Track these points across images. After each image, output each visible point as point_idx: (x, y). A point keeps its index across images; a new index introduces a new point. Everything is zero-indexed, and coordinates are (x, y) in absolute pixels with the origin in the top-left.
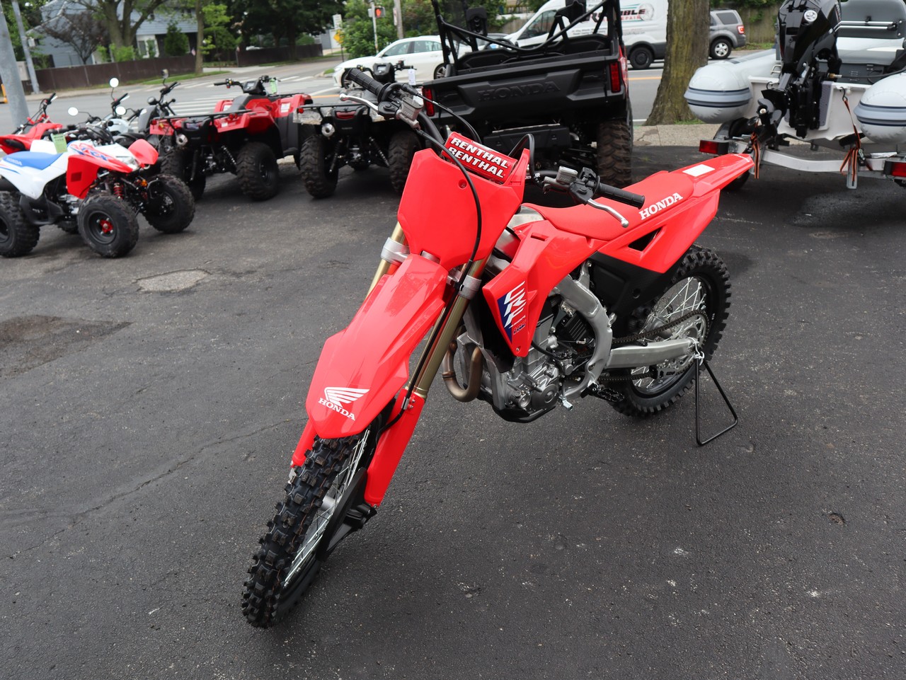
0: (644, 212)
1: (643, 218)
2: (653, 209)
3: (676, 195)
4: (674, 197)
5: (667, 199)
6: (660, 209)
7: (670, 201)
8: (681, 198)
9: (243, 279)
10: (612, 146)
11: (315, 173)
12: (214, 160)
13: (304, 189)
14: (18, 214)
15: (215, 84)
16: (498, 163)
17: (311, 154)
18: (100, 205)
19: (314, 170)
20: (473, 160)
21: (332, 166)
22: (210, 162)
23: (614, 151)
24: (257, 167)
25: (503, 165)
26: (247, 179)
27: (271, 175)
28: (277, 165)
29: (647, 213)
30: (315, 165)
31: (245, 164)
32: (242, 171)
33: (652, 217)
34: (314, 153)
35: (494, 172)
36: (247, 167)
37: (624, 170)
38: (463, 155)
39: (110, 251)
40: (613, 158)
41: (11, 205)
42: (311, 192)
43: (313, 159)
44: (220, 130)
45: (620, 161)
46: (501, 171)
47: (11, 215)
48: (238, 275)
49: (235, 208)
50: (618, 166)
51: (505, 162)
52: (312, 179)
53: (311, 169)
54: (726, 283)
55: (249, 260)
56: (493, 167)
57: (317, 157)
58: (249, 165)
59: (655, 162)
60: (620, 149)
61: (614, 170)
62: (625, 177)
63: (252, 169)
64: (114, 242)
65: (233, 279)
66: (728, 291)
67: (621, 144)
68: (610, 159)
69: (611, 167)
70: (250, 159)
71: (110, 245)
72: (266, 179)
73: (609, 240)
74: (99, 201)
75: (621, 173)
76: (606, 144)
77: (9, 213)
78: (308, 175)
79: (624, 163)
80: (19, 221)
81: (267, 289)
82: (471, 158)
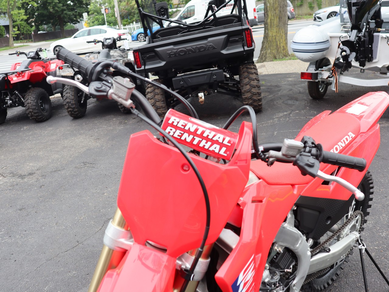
2: (337, 149)
3: (351, 133)
4: (349, 136)
7: (347, 139)
9: (26, 180)
10: (249, 79)
11: (72, 104)
12: (10, 99)
13: (67, 113)
15: (9, 54)
16: (221, 141)
17: (70, 93)
19: (72, 103)
20: (193, 139)
21: (83, 99)
22: (8, 101)
23: (250, 82)
24: (37, 102)
25: (225, 142)
26: (31, 110)
27: (47, 106)
28: (49, 100)
30: (73, 99)
31: (29, 101)
32: (28, 105)
34: (71, 92)
35: (217, 151)
36: (31, 103)
37: (257, 92)
38: (182, 134)
40: (250, 86)
42: (71, 115)
43: (71, 96)
44: (12, 82)
45: (255, 87)
46: (224, 149)
48: (22, 177)
49: (25, 128)
50: (254, 90)
51: (228, 139)
52: (71, 108)
53: (70, 102)
54: (371, 185)
55: (31, 164)
56: (215, 145)
57: (73, 94)
58: (32, 102)
59: (269, 84)
60: (254, 80)
61: (251, 93)
62: (258, 97)
63: (34, 104)
65: (19, 180)
66: (371, 190)
67: (254, 77)
68: (248, 87)
69: (249, 91)
70: (32, 98)
72: (43, 110)
75: (256, 94)
76: (245, 78)
78: (69, 105)
79: (257, 89)
81: (41, 187)
82: (191, 137)
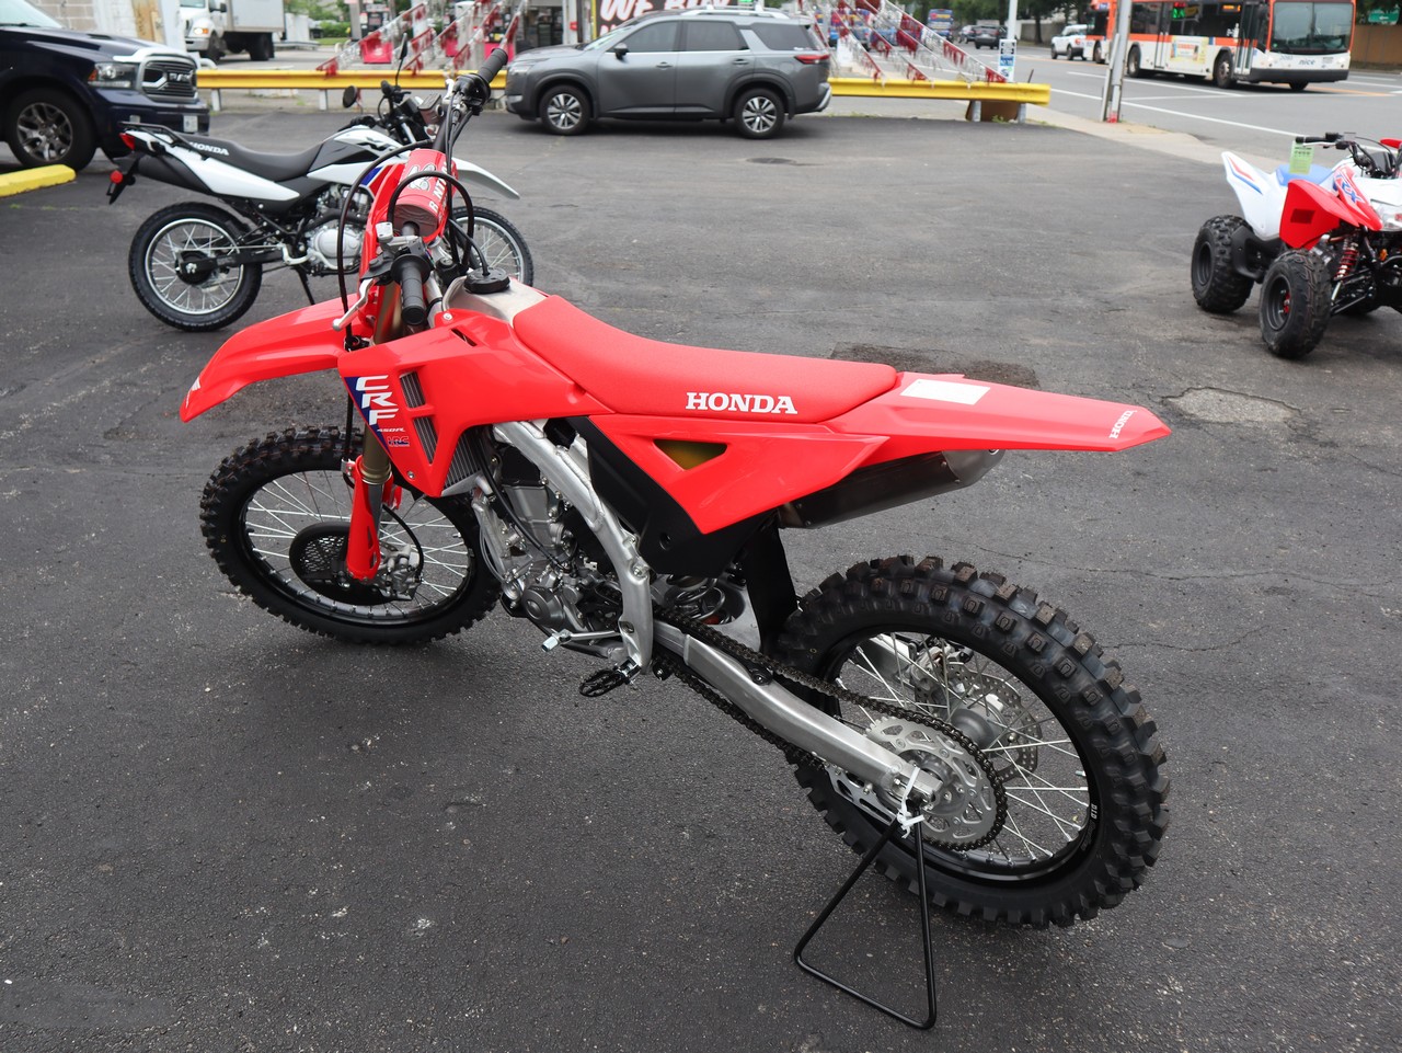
0: (698, 397)
1: (690, 406)
2: (719, 402)
3: (788, 400)
4: (776, 401)
5: (758, 399)
6: (733, 408)
7: (764, 404)
8: (791, 410)
14: (1228, 250)
18: (1287, 266)
29: (702, 402)
33: (709, 415)
39: (1273, 343)
41: (1226, 236)
47: (1218, 249)
64: (1282, 331)
71: (1276, 333)
73: (617, 412)
74: (1290, 261)
77: (1218, 245)
80: (1224, 260)
